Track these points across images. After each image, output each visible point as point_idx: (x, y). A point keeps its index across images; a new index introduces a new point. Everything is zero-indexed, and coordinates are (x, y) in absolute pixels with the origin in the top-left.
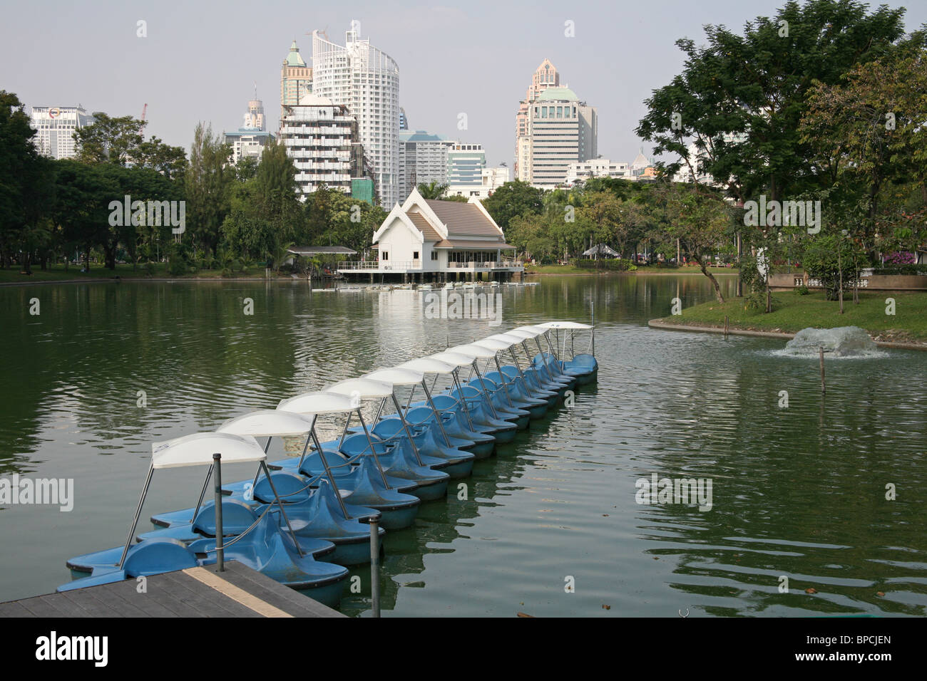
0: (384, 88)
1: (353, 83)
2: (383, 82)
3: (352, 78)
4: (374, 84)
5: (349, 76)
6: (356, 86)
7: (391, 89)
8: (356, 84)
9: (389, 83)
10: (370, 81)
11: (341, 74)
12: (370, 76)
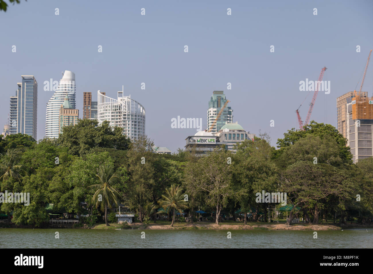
0: (139, 122)
1: (123, 119)
2: (139, 119)
3: (122, 117)
4: (134, 120)
5: (120, 116)
6: (124, 121)
7: (142, 123)
8: (124, 120)
9: (141, 119)
10: (132, 119)
11: (116, 114)
12: (132, 115)
